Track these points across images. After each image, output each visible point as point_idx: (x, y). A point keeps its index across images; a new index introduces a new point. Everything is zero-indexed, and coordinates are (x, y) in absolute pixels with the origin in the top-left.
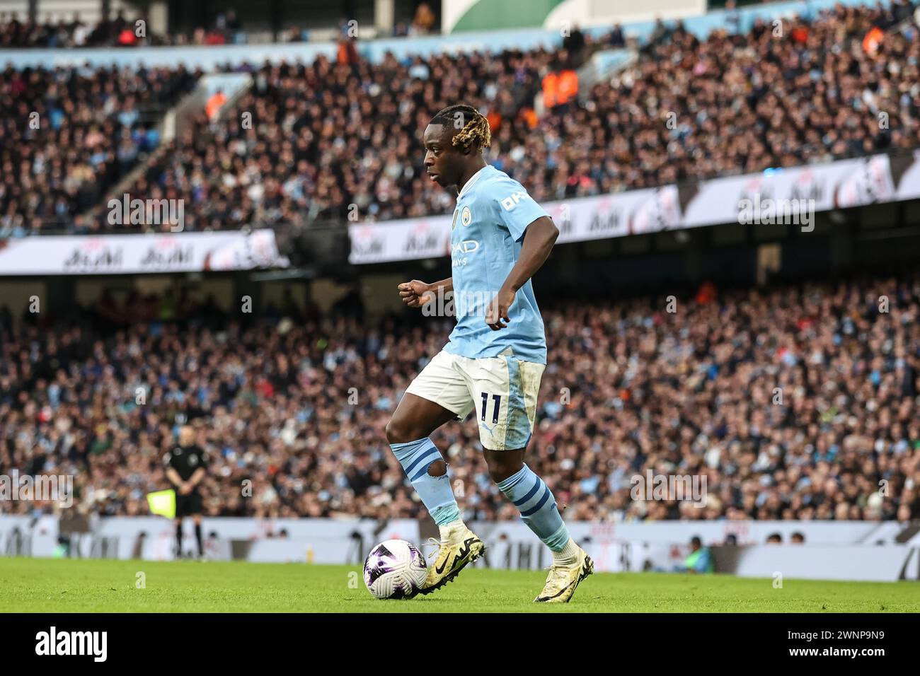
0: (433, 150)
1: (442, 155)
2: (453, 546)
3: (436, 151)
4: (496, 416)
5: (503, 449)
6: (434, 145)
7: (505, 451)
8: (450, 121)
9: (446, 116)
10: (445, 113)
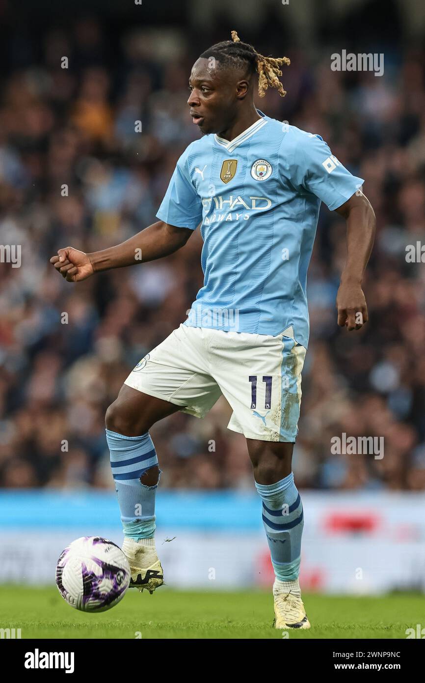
0: (202, 89)
1: (212, 96)
2: (135, 568)
3: (206, 91)
4: (268, 402)
5: (277, 439)
6: (205, 83)
7: (279, 442)
8: (228, 59)
9: (223, 52)
10: (221, 48)
